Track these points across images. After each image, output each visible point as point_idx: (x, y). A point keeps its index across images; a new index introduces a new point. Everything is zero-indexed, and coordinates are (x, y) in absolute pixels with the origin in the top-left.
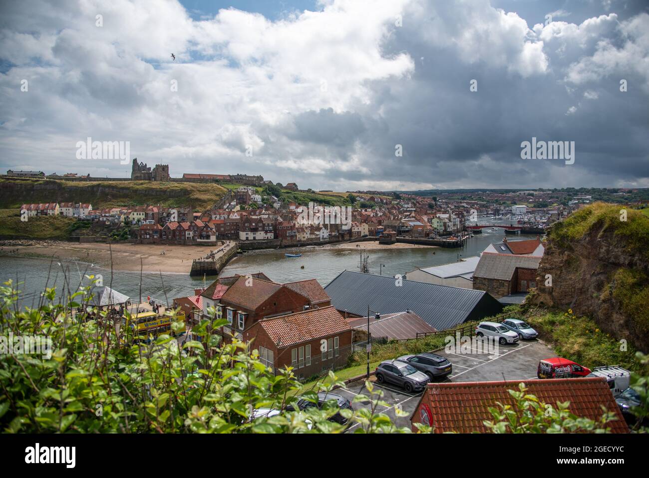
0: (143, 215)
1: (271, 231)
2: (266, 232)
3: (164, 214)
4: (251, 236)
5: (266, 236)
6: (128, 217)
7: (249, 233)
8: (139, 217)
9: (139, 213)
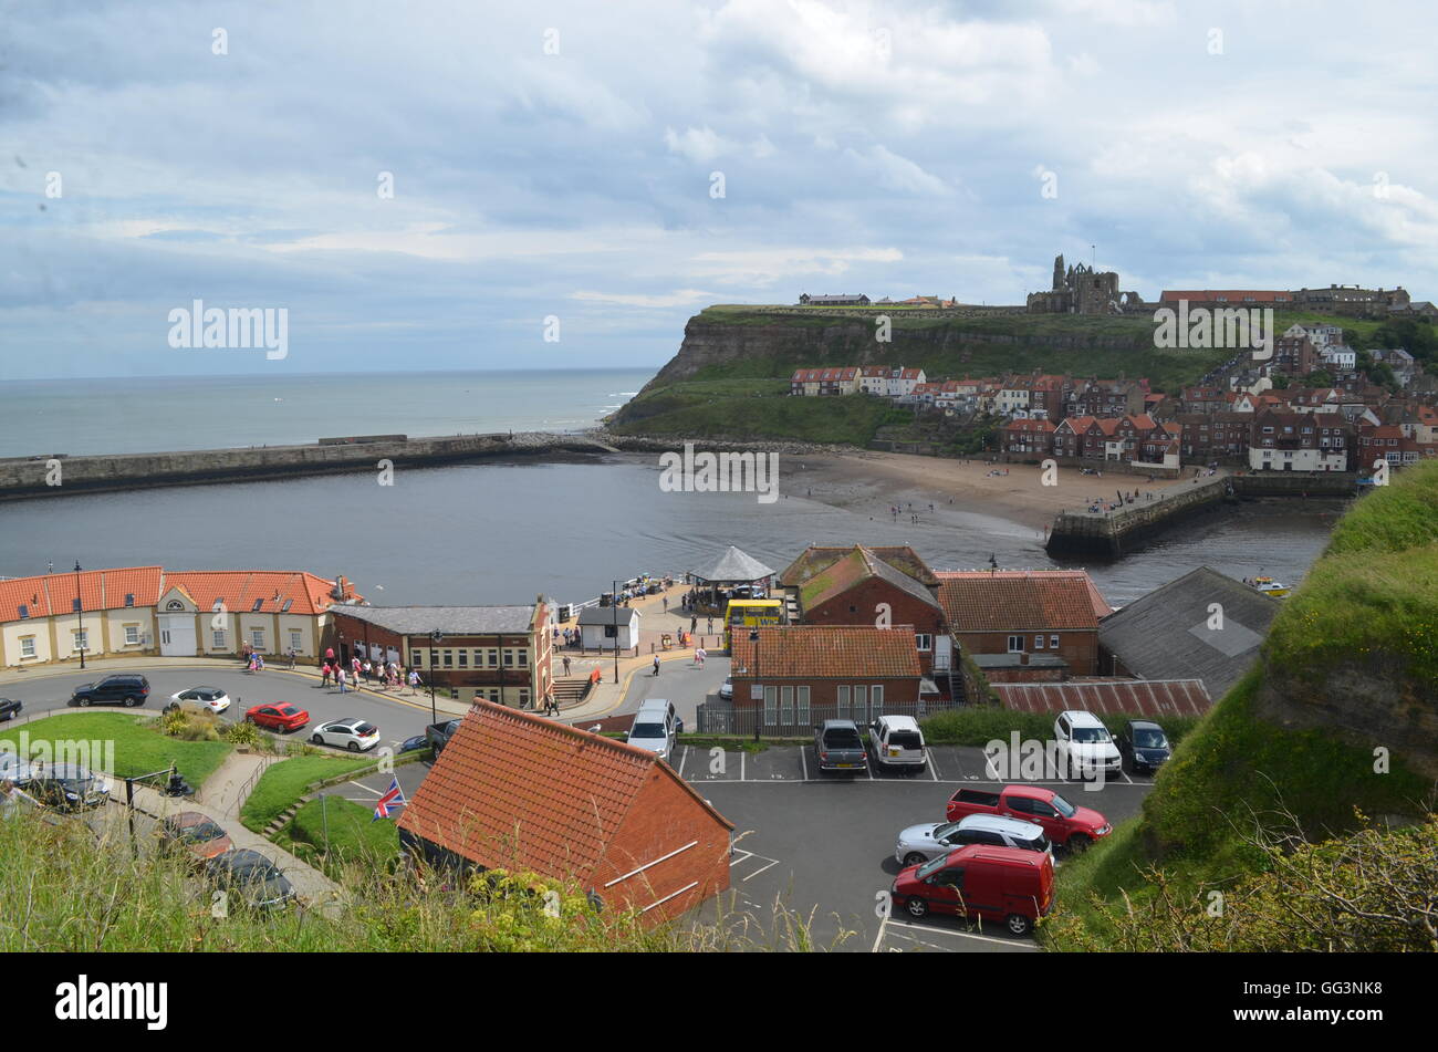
0: (1025, 396)
1: (1338, 451)
2: (1325, 451)
3: (1073, 395)
4: (1278, 460)
5: (1324, 464)
6: (992, 400)
7: (1273, 451)
8: (1016, 400)
9: (1016, 393)
